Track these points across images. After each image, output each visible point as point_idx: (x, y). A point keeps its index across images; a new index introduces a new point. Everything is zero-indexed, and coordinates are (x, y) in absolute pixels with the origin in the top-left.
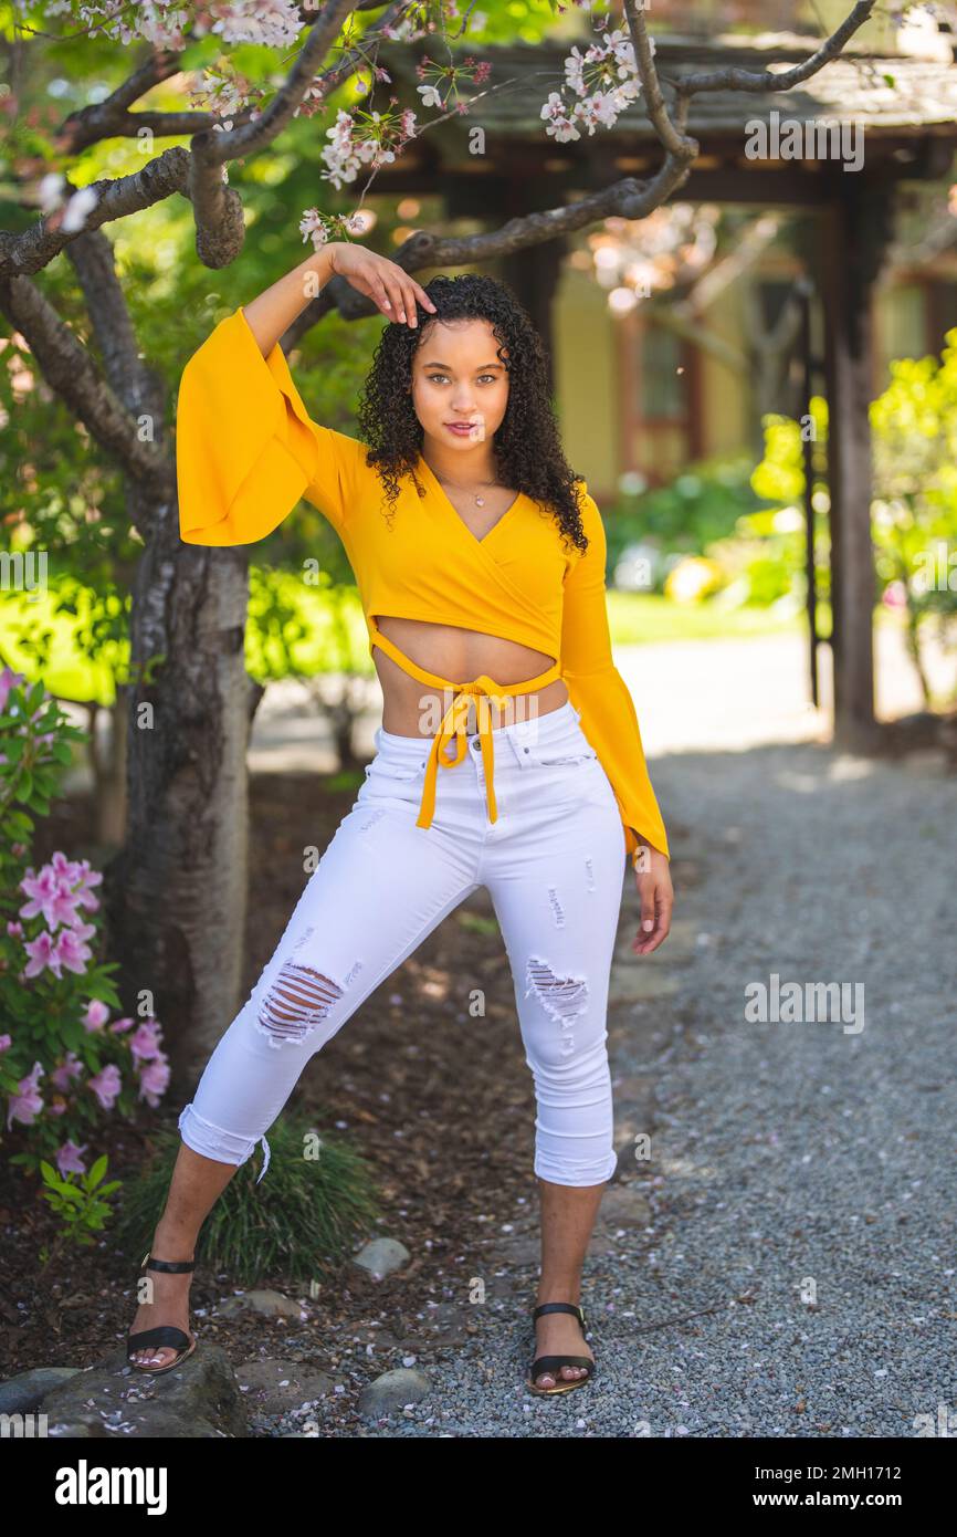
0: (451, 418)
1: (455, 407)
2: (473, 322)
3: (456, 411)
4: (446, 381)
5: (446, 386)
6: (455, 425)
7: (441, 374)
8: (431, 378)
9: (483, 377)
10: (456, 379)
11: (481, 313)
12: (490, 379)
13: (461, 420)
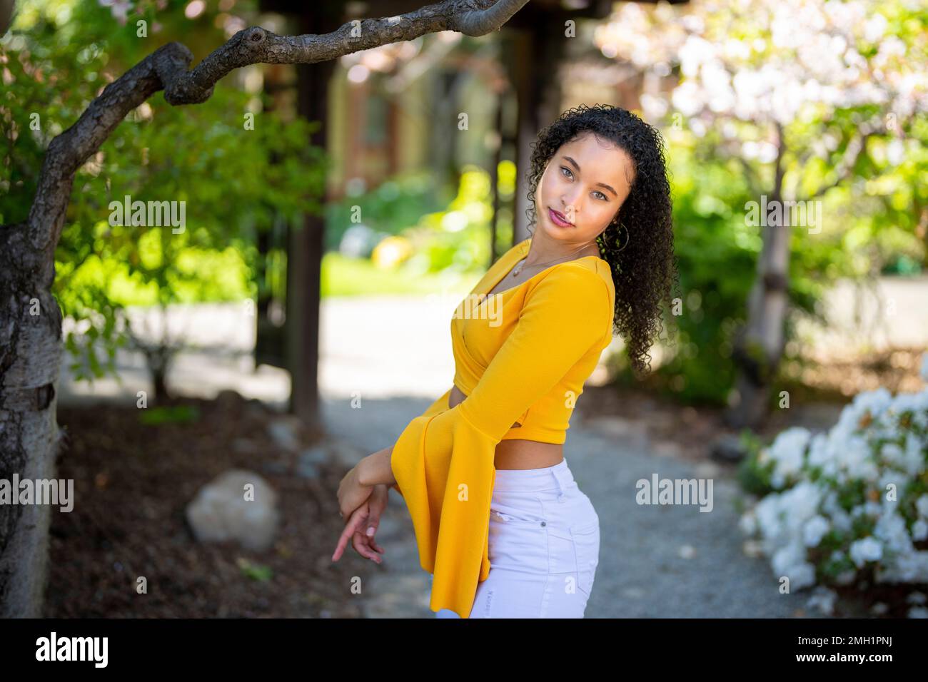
0: (556, 206)
1: (564, 199)
2: (618, 149)
3: (563, 201)
4: (571, 177)
5: (569, 181)
6: (556, 213)
7: (571, 171)
8: (562, 168)
9: (599, 193)
10: (578, 180)
11: (628, 146)
12: (603, 198)
13: (562, 212)
